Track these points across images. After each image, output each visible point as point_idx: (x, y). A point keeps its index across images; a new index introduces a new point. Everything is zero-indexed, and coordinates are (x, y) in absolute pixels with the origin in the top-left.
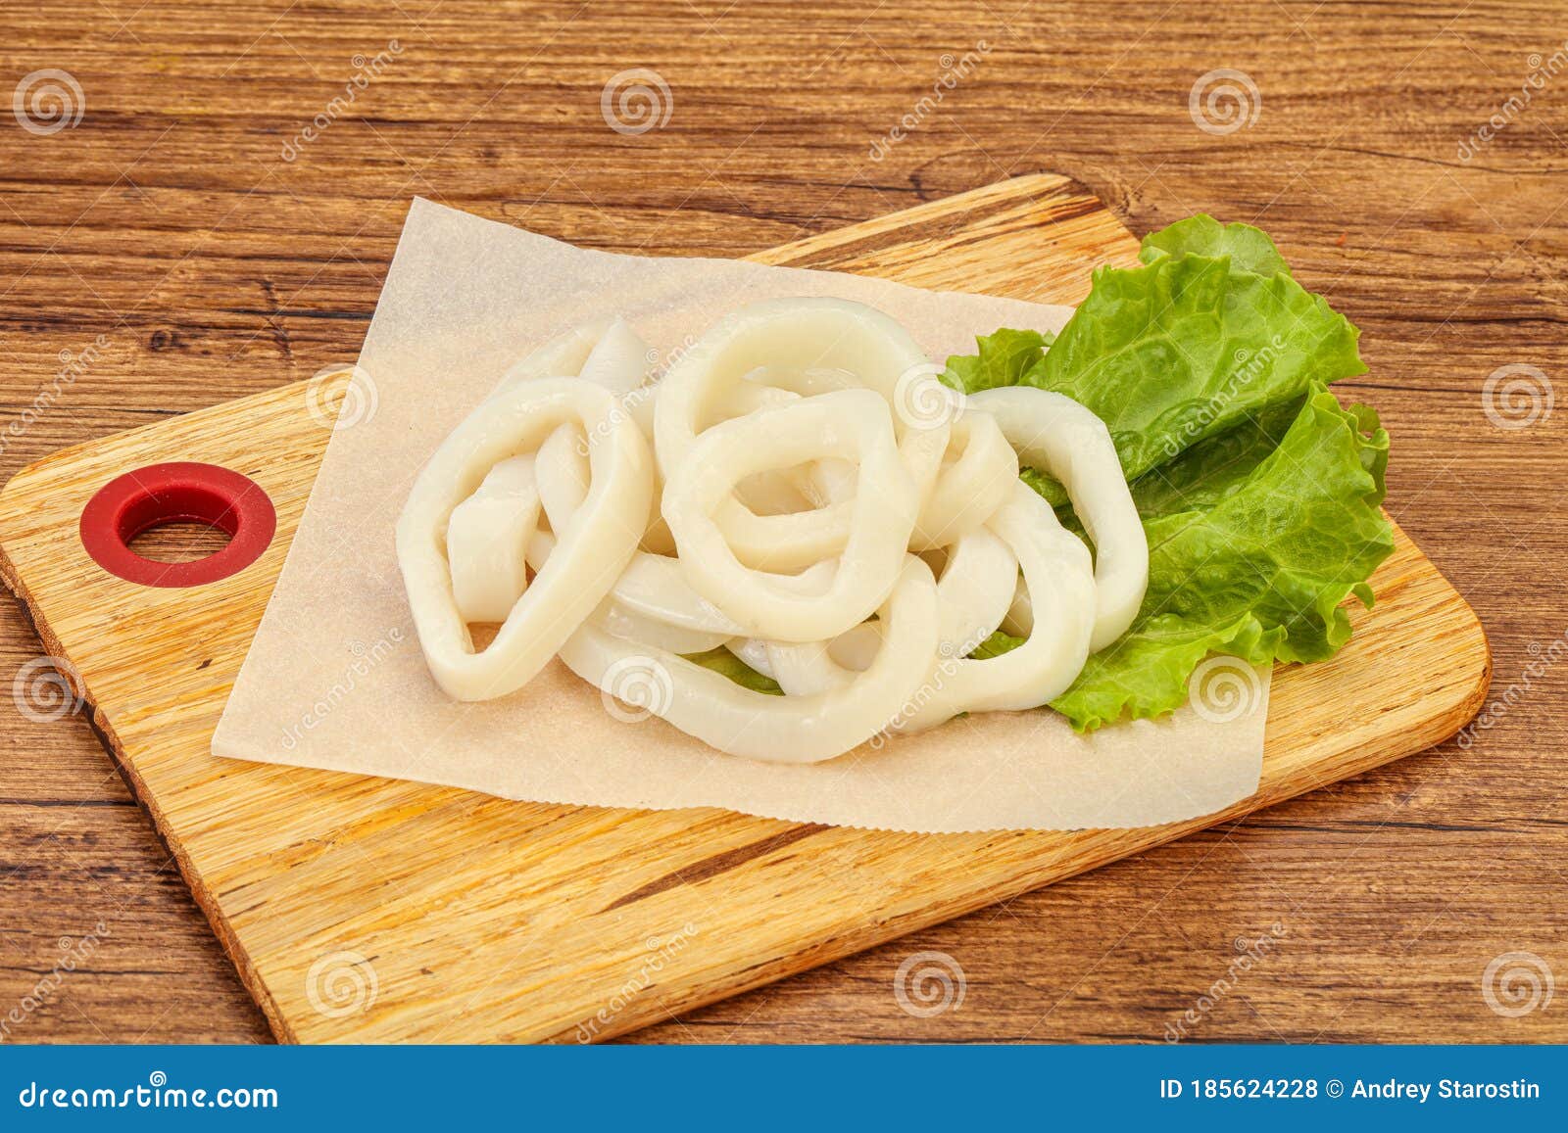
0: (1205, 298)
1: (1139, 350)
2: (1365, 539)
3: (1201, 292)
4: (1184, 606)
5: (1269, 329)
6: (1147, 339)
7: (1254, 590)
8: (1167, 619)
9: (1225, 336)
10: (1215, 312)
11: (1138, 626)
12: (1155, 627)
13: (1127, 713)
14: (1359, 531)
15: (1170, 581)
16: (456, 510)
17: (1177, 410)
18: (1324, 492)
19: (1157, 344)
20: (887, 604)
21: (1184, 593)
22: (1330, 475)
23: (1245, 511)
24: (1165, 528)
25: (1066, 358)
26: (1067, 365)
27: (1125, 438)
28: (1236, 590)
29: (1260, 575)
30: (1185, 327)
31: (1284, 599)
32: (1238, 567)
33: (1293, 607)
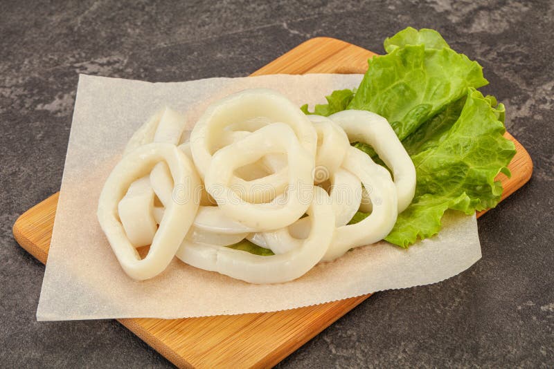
0: (417, 62)
1: (394, 88)
2: (504, 149)
3: (415, 60)
4: (433, 190)
5: (445, 71)
6: (396, 83)
7: (460, 178)
8: (427, 196)
9: (427, 78)
10: (421, 68)
11: (415, 200)
12: (422, 200)
13: (419, 238)
14: (500, 147)
15: (425, 180)
16: (120, 203)
17: (414, 111)
18: (483, 132)
19: (400, 84)
20: (310, 209)
21: (431, 185)
22: (484, 125)
23: (451, 146)
24: (420, 158)
25: (363, 97)
26: (365, 99)
27: (395, 124)
28: (453, 180)
29: (462, 172)
30: (410, 76)
31: (474, 181)
32: (452, 170)
33: (478, 183)
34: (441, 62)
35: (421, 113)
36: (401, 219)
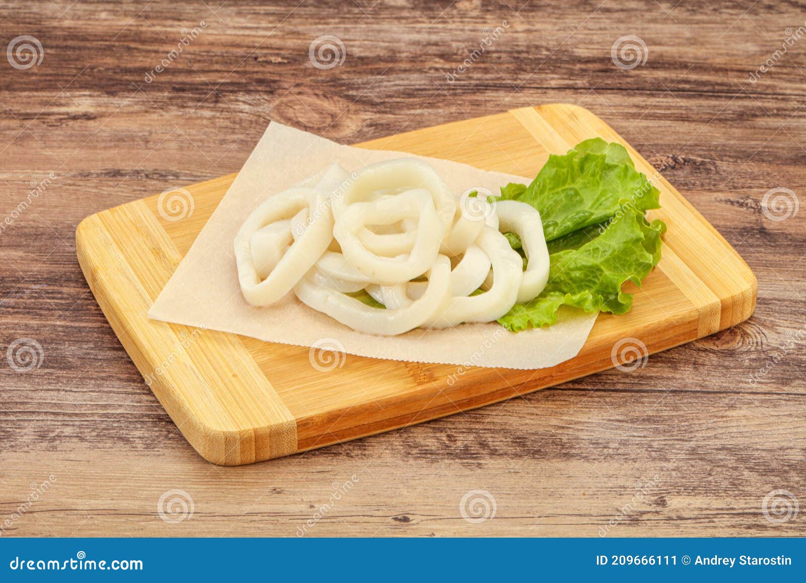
0: (595, 172)
1: (563, 190)
2: (641, 261)
3: (592, 169)
4: (565, 289)
5: (620, 186)
6: (567, 187)
8: (557, 293)
9: (601, 188)
11: (543, 295)
12: (551, 296)
13: (530, 326)
14: (639, 258)
15: (559, 278)
17: (575, 214)
19: (571, 189)
20: (429, 272)
21: (566, 284)
22: (627, 233)
23: (591, 249)
24: (560, 257)
26: (532, 196)
28: (587, 283)
29: (596, 277)
30: (584, 183)
31: (607, 286)
32: (588, 273)
33: (611, 290)
34: (619, 177)
35: (580, 218)
36: (522, 307)
